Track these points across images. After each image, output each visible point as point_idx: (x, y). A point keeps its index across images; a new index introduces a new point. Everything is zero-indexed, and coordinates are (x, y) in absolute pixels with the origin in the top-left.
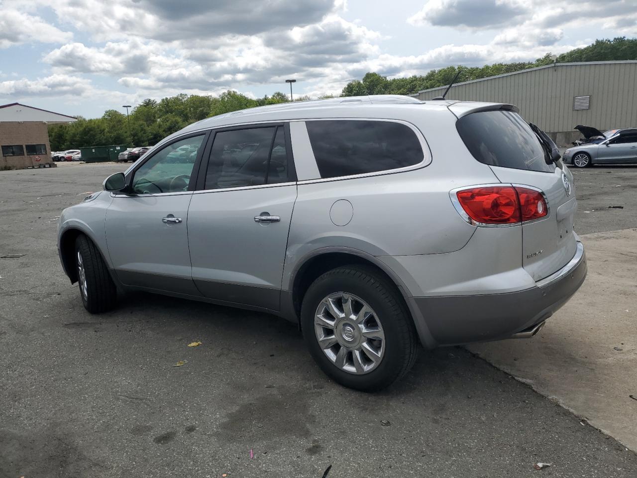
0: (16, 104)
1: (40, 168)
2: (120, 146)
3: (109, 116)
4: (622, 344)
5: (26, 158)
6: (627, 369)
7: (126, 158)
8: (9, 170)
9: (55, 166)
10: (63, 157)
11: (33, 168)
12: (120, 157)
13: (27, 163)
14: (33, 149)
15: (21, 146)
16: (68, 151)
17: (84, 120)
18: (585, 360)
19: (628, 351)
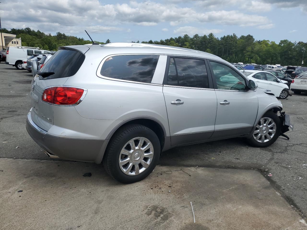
4: (20, 196)
6: (10, 182)
18: (32, 178)
19: (14, 193)
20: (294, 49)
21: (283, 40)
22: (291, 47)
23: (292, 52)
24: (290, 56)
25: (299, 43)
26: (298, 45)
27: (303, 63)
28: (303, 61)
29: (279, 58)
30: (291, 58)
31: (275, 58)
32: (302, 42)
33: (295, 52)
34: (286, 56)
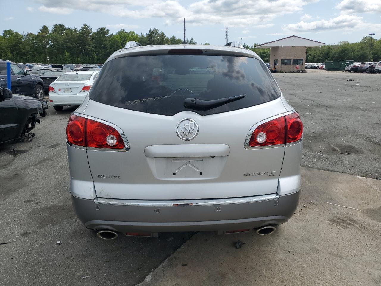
0: (294, 36)
1: (297, 72)
2: (349, 62)
3: (365, 40)
5: (291, 67)
7: (349, 69)
8: (282, 72)
9: (305, 72)
10: (318, 67)
11: (294, 72)
12: (346, 69)
13: (292, 69)
14: (296, 62)
15: (291, 60)
16: (322, 63)
17: (349, 43)
20: (24, 41)
21: (6, 30)
22: (20, 39)
23: (23, 46)
24: (23, 51)
25: (29, 35)
26: (28, 37)
27: (48, 60)
28: (48, 58)
29: (10, 54)
30: (25, 54)
31: (4, 55)
32: (32, 34)
33: (28, 46)
34: (18, 52)
